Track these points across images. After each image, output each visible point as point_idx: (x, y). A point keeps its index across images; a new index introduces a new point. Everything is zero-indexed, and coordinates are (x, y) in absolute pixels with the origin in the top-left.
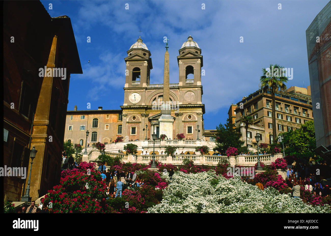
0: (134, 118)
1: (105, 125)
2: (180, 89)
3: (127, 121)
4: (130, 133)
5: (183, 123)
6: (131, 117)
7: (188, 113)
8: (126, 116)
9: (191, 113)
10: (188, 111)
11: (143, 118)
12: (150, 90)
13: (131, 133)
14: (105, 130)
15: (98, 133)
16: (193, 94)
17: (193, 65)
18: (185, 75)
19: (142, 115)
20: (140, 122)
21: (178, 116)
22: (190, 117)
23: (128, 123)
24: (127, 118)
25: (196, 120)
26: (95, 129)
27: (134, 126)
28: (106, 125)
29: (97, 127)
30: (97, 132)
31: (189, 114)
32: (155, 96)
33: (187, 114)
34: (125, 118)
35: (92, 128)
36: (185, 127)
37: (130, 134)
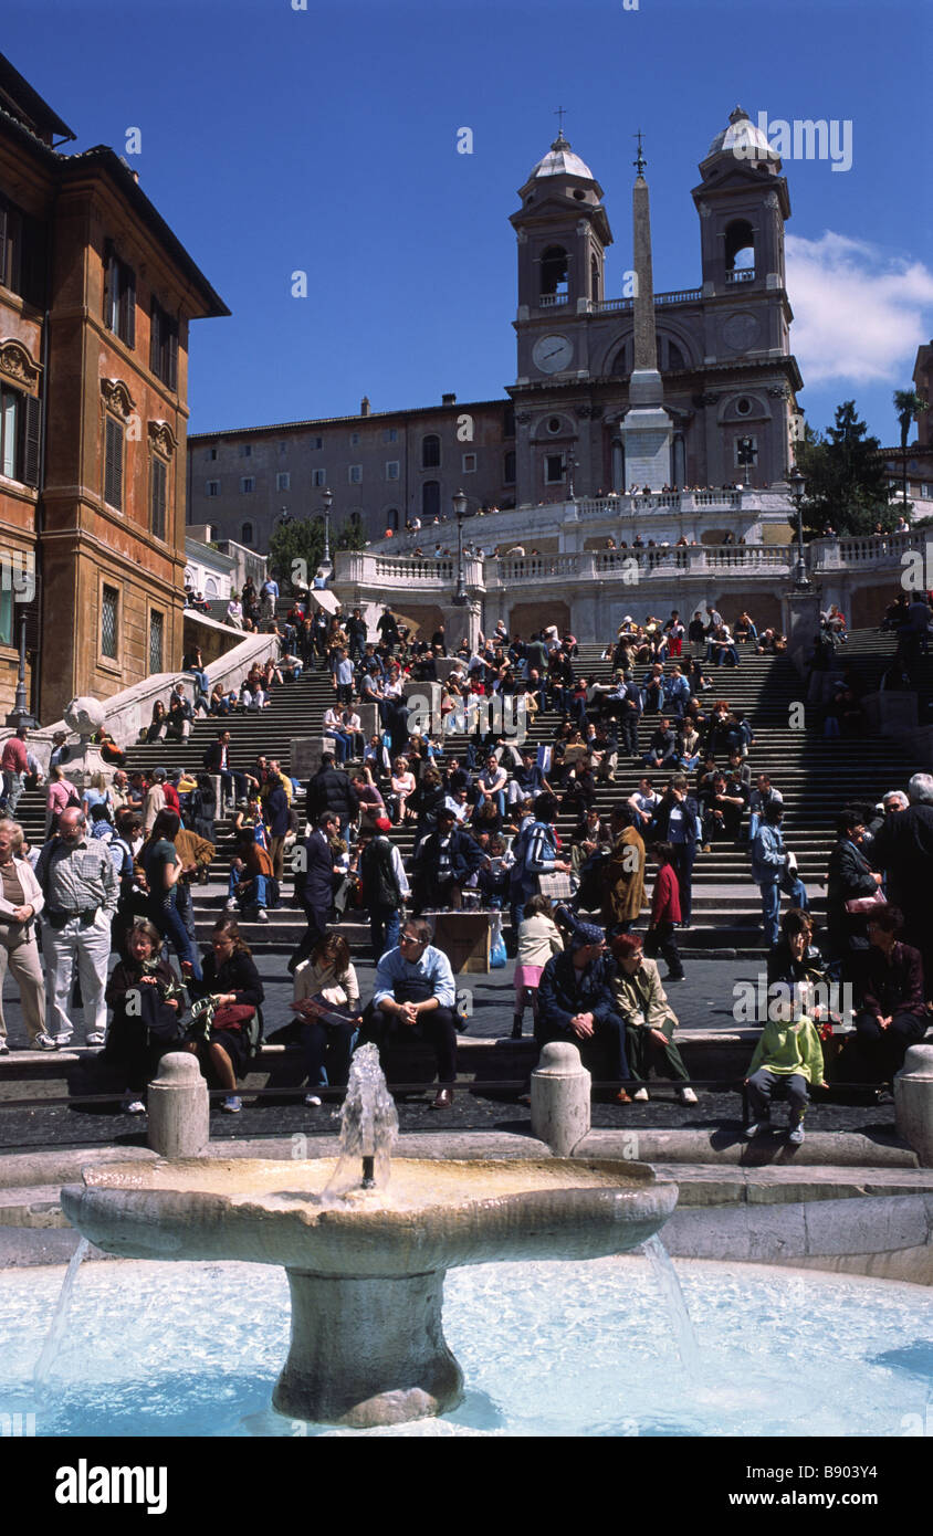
0: (554, 424)
1: (464, 456)
2: (707, 309)
3: (532, 434)
4: (543, 477)
5: (722, 429)
6: (543, 422)
7: (737, 392)
8: (527, 419)
9: (747, 390)
10: (737, 387)
11: (586, 422)
12: (603, 323)
13: (546, 479)
14: (464, 471)
15: (442, 486)
16: (753, 321)
17: (748, 218)
18: (722, 255)
19: (580, 414)
20: (575, 439)
21: (703, 407)
22: (744, 406)
23: (535, 443)
24: (529, 428)
25: (768, 415)
26: (430, 474)
27: (554, 451)
28: (467, 458)
29: (439, 464)
30: (437, 483)
31: (740, 394)
32: (623, 342)
33: (736, 396)
34: (525, 427)
35: (422, 469)
36: (728, 443)
37: (543, 482)
